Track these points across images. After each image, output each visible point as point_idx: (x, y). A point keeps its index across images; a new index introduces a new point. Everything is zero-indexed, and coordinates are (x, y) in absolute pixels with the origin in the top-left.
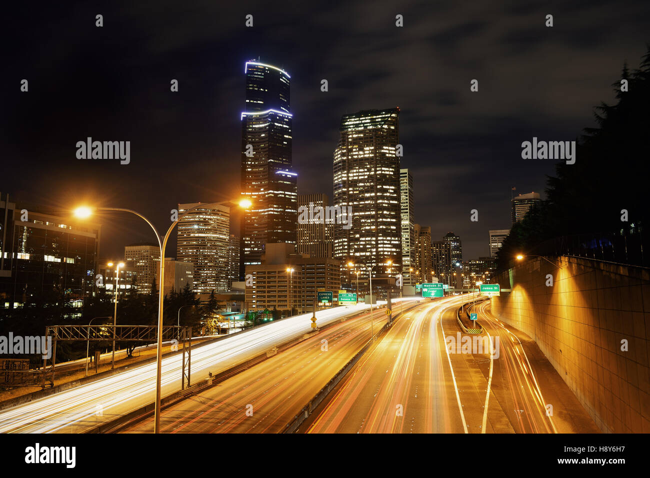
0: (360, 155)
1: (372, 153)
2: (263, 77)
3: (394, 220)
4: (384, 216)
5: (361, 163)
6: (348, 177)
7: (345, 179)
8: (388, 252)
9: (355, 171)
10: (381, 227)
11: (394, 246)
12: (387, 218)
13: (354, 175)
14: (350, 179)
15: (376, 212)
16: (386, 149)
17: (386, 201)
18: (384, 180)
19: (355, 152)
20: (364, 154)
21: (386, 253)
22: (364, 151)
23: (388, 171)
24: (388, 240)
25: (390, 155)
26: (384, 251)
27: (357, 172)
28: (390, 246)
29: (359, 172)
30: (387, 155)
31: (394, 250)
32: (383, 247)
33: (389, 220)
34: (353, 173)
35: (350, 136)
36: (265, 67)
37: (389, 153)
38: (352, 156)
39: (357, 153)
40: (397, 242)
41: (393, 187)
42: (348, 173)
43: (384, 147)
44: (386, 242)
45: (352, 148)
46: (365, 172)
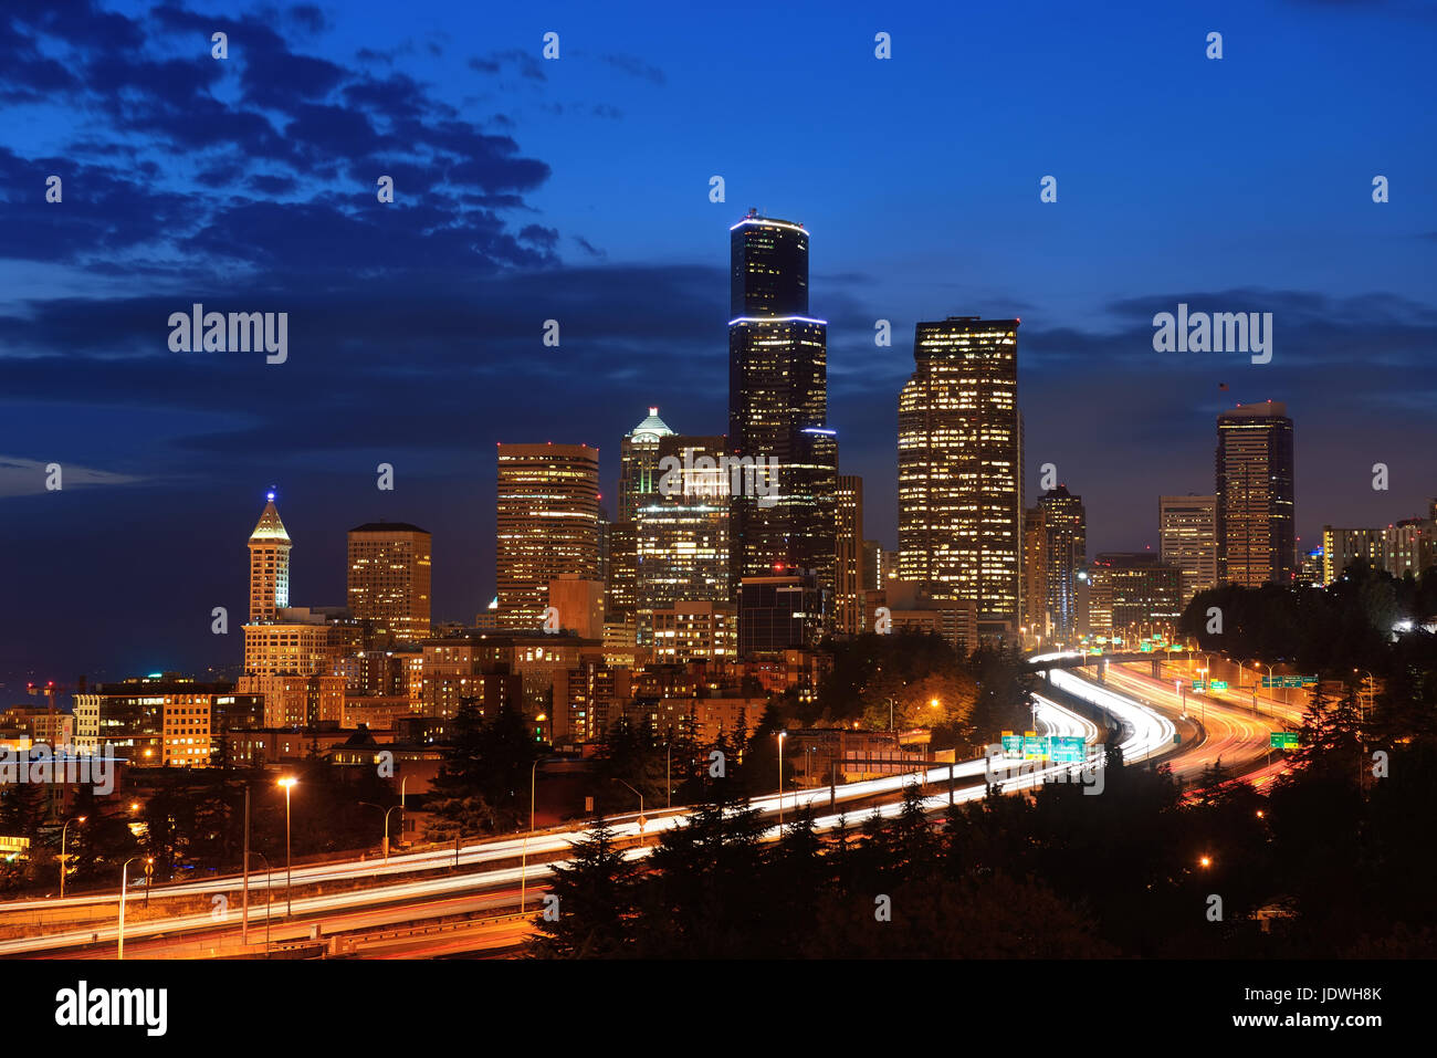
0: (952, 404)
1: (973, 403)
2: (771, 247)
3: (1008, 521)
4: (991, 514)
5: (950, 419)
6: (929, 442)
7: (924, 445)
8: (998, 575)
9: (942, 432)
10: (987, 533)
11: (1008, 566)
12: (997, 518)
13: (940, 439)
14: (933, 446)
15: (980, 507)
16: (998, 397)
17: (996, 489)
18: (991, 451)
19: (942, 398)
20: (960, 403)
21: (994, 578)
22: (959, 398)
23: (1000, 436)
24: (997, 556)
25: (1004, 407)
26: (991, 575)
27: (945, 435)
28: (1000, 565)
29: (950, 435)
30: (999, 407)
31: (1007, 572)
32: (991, 568)
33: (1000, 521)
34: (939, 436)
35: (934, 369)
36: (775, 228)
37: (1002, 404)
38: (937, 405)
39: (946, 401)
40: (1012, 559)
41: (1007, 464)
42: (929, 436)
43: (995, 394)
44: (994, 559)
45: (938, 392)
46: (959, 435)
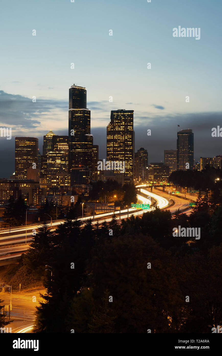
0: (119, 129)
1: (123, 129)
2: (78, 93)
3: (131, 156)
4: (127, 154)
5: (118, 132)
7: (113, 138)
8: (129, 168)
9: (116, 135)
10: (126, 158)
11: (131, 165)
14: (115, 138)
15: (125, 152)
16: (129, 128)
17: (128, 148)
19: (117, 128)
20: (121, 129)
21: (128, 168)
22: (120, 128)
23: (129, 136)
24: (129, 163)
25: (130, 130)
26: (127, 168)
27: (117, 136)
28: (129, 165)
29: (118, 136)
30: (129, 130)
31: (131, 167)
32: (127, 166)
33: (129, 155)
35: (115, 121)
36: (79, 88)
37: (130, 129)
38: (116, 129)
41: (131, 143)
42: (113, 136)
43: (128, 127)
44: (128, 164)
45: (116, 126)
46: (120, 136)
